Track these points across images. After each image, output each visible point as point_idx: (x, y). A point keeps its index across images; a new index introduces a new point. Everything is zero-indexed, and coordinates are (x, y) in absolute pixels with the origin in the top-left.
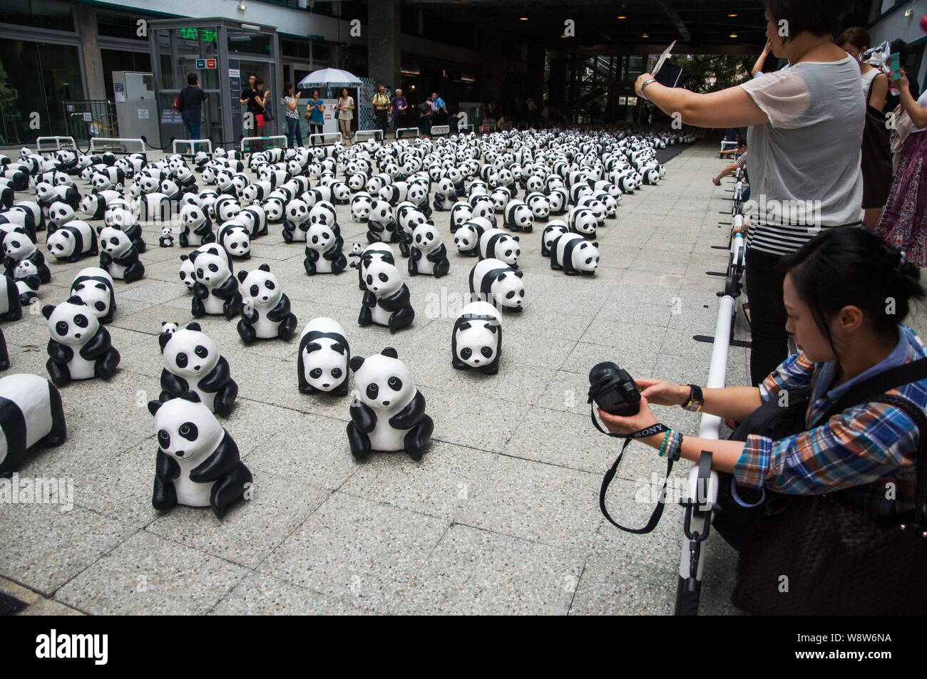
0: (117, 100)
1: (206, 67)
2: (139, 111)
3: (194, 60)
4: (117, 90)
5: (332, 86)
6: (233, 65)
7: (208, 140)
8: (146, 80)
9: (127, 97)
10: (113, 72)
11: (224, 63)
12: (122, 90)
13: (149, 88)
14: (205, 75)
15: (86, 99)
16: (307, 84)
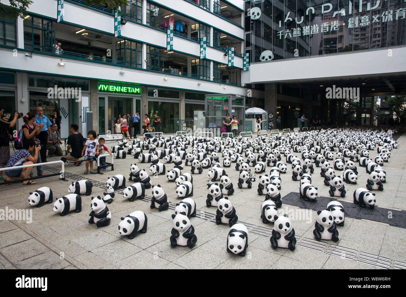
0: (195, 119)
1: (224, 109)
2: (201, 123)
3: (220, 107)
4: (195, 117)
5: (256, 114)
6: (233, 108)
7: (232, 133)
8: (204, 113)
9: (198, 119)
10: (194, 111)
11: (231, 108)
12: (197, 116)
13: (204, 116)
14: (223, 112)
15: (180, 119)
16: (247, 113)
